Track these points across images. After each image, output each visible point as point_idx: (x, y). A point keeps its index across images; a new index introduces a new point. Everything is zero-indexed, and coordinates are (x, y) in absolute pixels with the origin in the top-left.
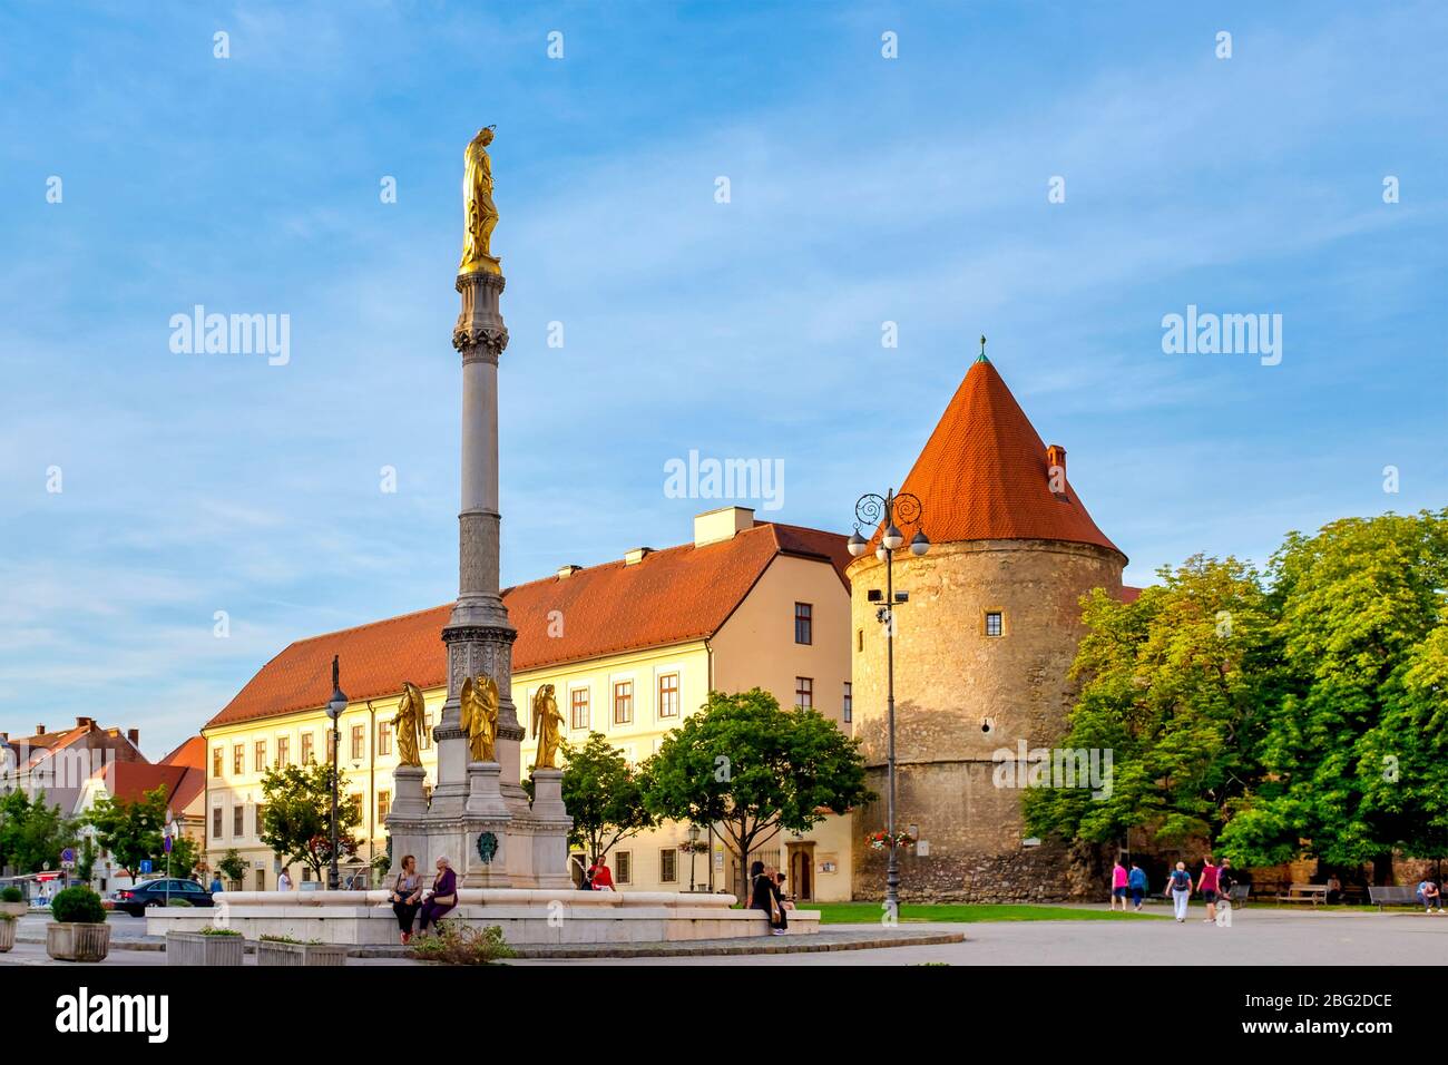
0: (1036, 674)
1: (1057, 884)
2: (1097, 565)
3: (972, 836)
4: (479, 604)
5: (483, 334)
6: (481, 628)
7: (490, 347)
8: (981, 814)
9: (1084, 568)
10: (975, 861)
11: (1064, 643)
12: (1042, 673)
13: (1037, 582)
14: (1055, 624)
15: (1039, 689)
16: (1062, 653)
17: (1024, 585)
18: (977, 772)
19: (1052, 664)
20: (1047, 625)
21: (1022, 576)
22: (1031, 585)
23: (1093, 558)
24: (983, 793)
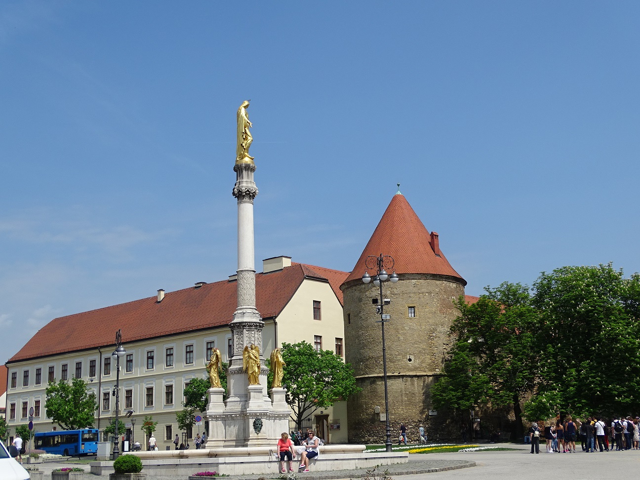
0: (431, 335)
1: (445, 433)
2: (454, 285)
3: (405, 411)
4: (248, 311)
5: (248, 191)
6: (249, 322)
7: (250, 196)
8: (409, 400)
9: (449, 287)
10: (407, 423)
11: (442, 320)
12: (434, 335)
13: (430, 293)
14: (439, 312)
15: (433, 342)
16: (442, 325)
17: (424, 294)
18: (407, 381)
19: (438, 330)
20: (435, 313)
21: (423, 290)
22: (427, 294)
23: (453, 282)
24: (410, 390)
